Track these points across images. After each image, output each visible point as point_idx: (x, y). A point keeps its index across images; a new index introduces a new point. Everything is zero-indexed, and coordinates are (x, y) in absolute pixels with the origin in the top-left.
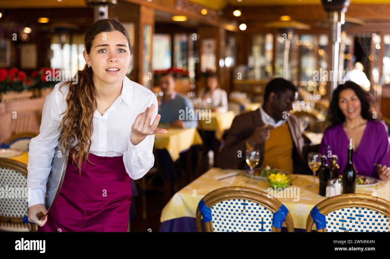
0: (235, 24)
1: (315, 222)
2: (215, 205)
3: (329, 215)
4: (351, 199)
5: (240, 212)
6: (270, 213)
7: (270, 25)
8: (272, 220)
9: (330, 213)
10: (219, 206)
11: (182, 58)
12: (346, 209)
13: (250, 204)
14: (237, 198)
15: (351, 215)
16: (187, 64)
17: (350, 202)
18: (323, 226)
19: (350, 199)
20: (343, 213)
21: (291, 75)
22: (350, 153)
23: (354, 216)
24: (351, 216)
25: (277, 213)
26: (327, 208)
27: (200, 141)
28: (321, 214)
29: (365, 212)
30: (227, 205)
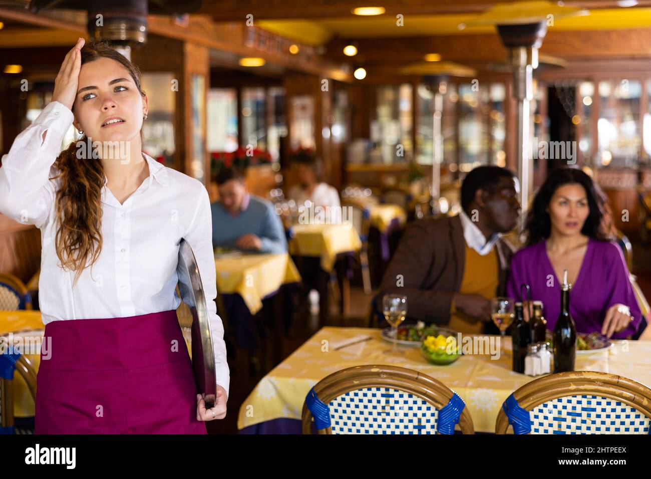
0: (347, 68)
1: (510, 422)
2: (336, 399)
3: (536, 409)
4: (574, 381)
5: (379, 409)
6: (433, 410)
7: (408, 70)
8: (436, 421)
9: (537, 406)
10: (343, 399)
11: (257, 128)
12: (565, 400)
13: (397, 395)
14: (374, 386)
15: (574, 408)
16: (265, 139)
17: (573, 387)
18: (525, 429)
19: (571, 382)
20: (560, 405)
21: (445, 153)
22: (565, 296)
23: (578, 410)
24: (574, 411)
25: (445, 409)
26: (531, 399)
27: (296, 276)
28: (521, 409)
29: (599, 403)
30: (356, 399)
